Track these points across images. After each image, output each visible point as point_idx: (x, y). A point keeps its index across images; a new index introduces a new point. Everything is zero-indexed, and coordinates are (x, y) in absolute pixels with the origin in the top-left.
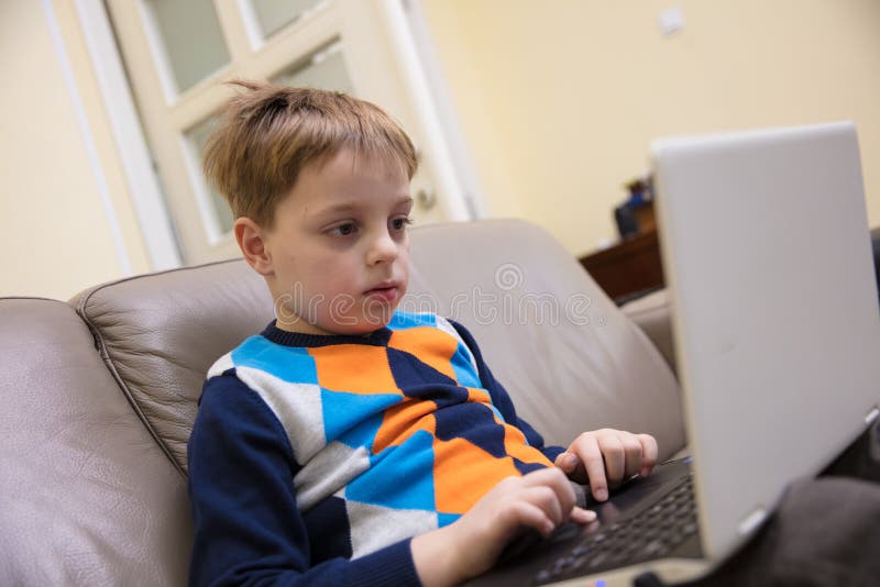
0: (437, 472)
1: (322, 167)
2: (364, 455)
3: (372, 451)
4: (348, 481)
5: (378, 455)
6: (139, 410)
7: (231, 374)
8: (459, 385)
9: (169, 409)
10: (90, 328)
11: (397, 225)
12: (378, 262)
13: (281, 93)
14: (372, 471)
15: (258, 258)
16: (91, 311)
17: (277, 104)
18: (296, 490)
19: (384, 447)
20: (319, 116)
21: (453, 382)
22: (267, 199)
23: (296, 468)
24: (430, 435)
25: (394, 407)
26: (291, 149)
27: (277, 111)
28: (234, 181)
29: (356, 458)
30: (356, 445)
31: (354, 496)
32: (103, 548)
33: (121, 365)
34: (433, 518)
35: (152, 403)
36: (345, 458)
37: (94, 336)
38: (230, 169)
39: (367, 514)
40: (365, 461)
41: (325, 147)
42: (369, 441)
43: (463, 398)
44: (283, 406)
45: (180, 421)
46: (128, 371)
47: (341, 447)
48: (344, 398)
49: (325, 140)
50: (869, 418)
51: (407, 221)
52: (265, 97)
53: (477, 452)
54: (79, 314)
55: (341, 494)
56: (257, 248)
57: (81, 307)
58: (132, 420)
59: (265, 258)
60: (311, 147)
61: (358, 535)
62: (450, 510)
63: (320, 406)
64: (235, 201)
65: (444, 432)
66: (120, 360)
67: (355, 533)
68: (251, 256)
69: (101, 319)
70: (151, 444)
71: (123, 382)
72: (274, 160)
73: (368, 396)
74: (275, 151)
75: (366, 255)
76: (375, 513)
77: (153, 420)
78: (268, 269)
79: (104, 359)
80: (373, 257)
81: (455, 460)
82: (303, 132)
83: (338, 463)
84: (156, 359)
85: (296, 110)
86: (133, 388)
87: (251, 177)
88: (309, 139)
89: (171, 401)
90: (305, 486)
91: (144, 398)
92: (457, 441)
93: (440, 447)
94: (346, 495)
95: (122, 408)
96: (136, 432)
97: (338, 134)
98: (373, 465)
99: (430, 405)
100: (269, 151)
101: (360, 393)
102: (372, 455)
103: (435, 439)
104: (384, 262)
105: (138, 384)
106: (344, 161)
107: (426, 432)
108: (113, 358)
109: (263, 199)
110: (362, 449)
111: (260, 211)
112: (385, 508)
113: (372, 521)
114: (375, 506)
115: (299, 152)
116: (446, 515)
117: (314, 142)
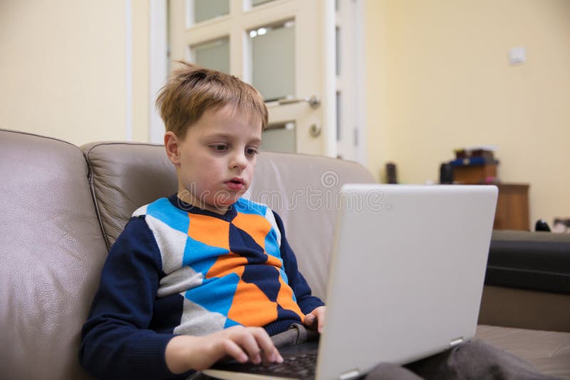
0: (236, 297)
1: (217, 110)
2: (200, 277)
3: (206, 276)
4: (189, 288)
5: (208, 279)
6: (99, 216)
7: (143, 217)
8: (265, 253)
9: (115, 221)
10: (88, 165)
11: (249, 152)
12: (235, 167)
13: (203, 70)
14: (202, 287)
15: (173, 155)
16: (91, 156)
17: (200, 76)
18: (160, 286)
19: (213, 276)
20: (220, 85)
21: (262, 250)
22: (185, 123)
23: (163, 275)
24: (238, 277)
25: (224, 256)
26: (202, 99)
27: (199, 79)
28: (169, 111)
29: (196, 278)
30: (198, 271)
31: (189, 297)
32: (57, 283)
33: (97, 189)
34: (223, 320)
35: (108, 216)
36: (190, 276)
37: (89, 169)
38: (169, 104)
39: (193, 308)
40: (200, 281)
41: (220, 101)
42: (205, 271)
43: (264, 260)
44: (164, 241)
45: (118, 229)
46: (100, 194)
47: (190, 270)
48: (199, 245)
49: (220, 98)
50: (453, 343)
51: (256, 152)
52: (193, 70)
53: (260, 294)
54: (84, 155)
55: (183, 294)
56: (174, 150)
57: (86, 152)
58: (95, 221)
59: (177, 155)
60: (213, 100)
61: (185, 317)
62: (234, 319)
63: (184, 245)
64: (168, 122)
65: (247, 277)
66: (98, 187)
67: (184, 316)
68: (170, 153)
69: (95, 162)
70: (100, 237)
71: (95, 199)
72: (193, 103)
73: (211, 247)
74: (193, 99)
75: (230, 162)
76: (198, 309)
77: (105, 223)
78: (177, 161)
79: (90, 184)
80: (233, 163)
81: (247, 295)
82: (210, 91)
83: (186, 277)
84: (116, 192)
85: (209, 80)
86: (101, 205)
87: (178, 111)
88: (212, 96)
89: (117, 217)
90: (166, 285)
91: (104, 210)
92: (252, 285)
93: (242, 285)
94: (186, 295)
95: (91, 213)
96: (94, 228)
97: (228, 97)
98: (204, 284)
99: (244, 260)
100: (190, 99)
101: (208, 244)
102: (205, 278)
103: (241, 280)
104: (238, 168)
105: (103, 202)
106: (228, 110)
107: (236, 275)
108: (95, 185)
109: (182, 123)
110: (200, 274)
111: (180, 128)
112: (203, 308)
113: (194, 313)
114: (198, 305)
115: (206, 101)
116: (231, 320)
117: (215, 97)
